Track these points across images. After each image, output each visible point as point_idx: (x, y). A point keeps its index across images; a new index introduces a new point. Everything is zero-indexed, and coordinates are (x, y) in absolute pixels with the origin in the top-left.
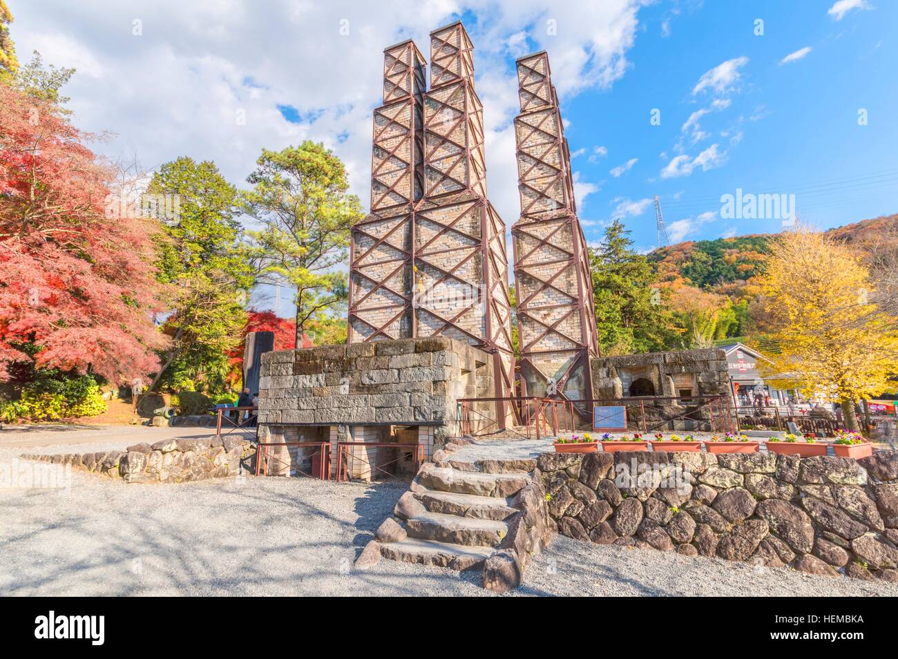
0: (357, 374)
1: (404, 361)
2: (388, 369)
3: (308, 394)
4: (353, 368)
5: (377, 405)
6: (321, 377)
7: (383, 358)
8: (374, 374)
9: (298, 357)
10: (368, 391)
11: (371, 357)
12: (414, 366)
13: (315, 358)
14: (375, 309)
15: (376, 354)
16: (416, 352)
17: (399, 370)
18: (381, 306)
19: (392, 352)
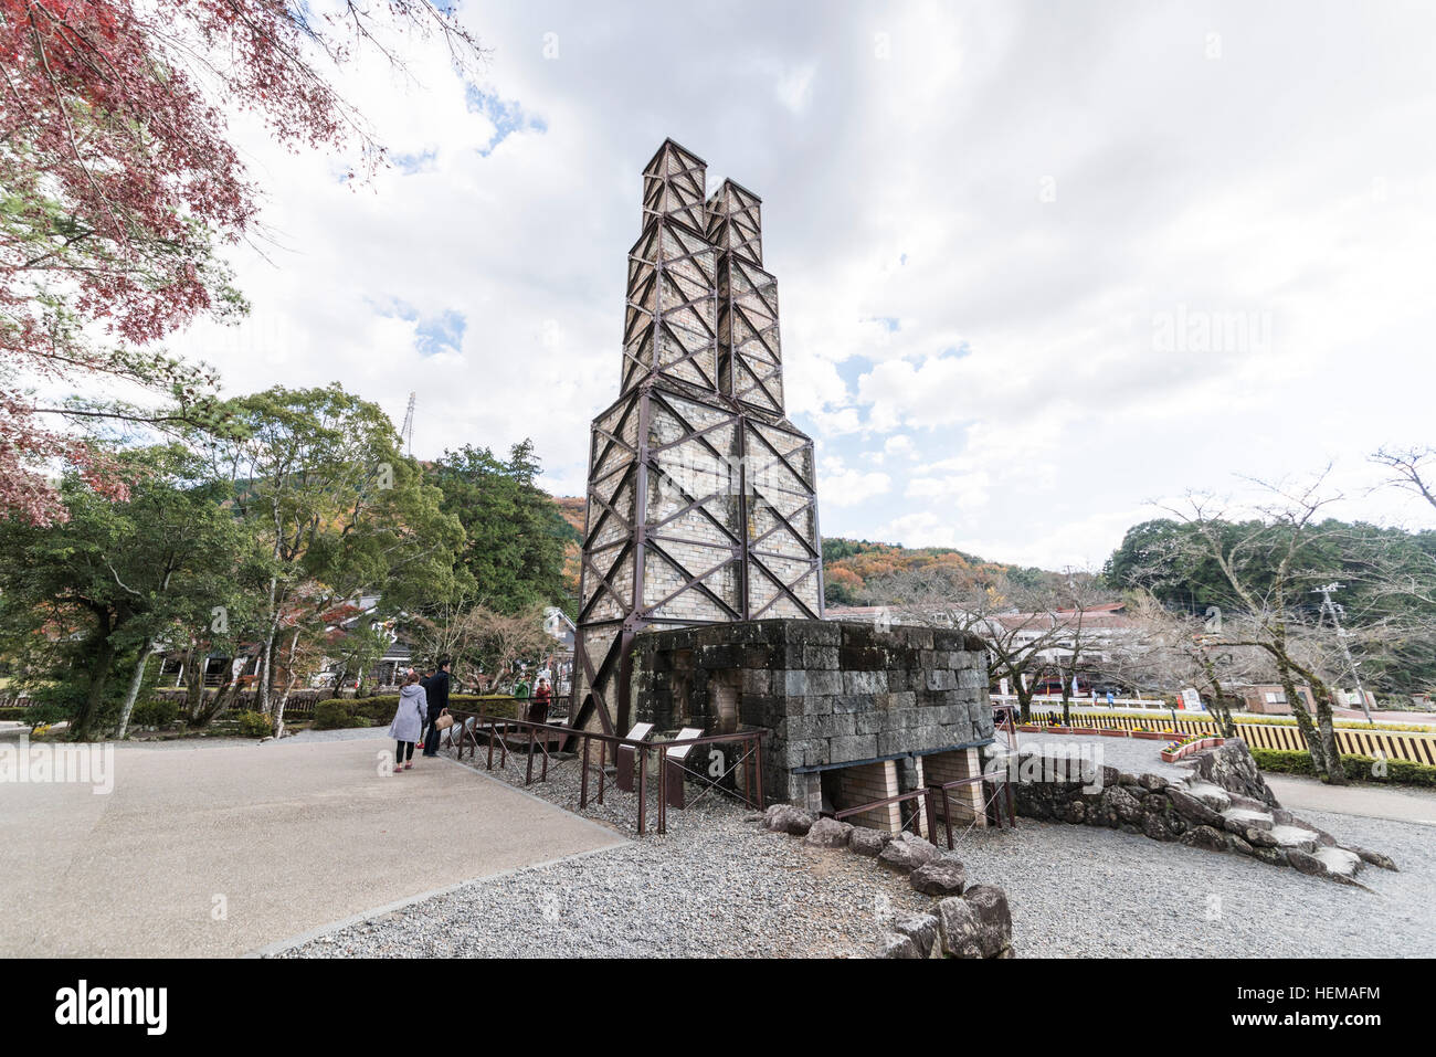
0: (922, 674)
1: (959, 660)
2: (947, 670)
3: (869, 705)
4: (918, 665)
5: (945, 721)
6: (883, 676)
7: (943, 654)
8: (937, 675)
9: (847, 637)
10: (935, 700)
11: (932, 651)
12: (967, 668)
13: (871, 643)
14: (687, 542)
15: (935, 648)
16: (965, 650)
17: (956, 671)
18: (696, 540)
19: (950, 647)
